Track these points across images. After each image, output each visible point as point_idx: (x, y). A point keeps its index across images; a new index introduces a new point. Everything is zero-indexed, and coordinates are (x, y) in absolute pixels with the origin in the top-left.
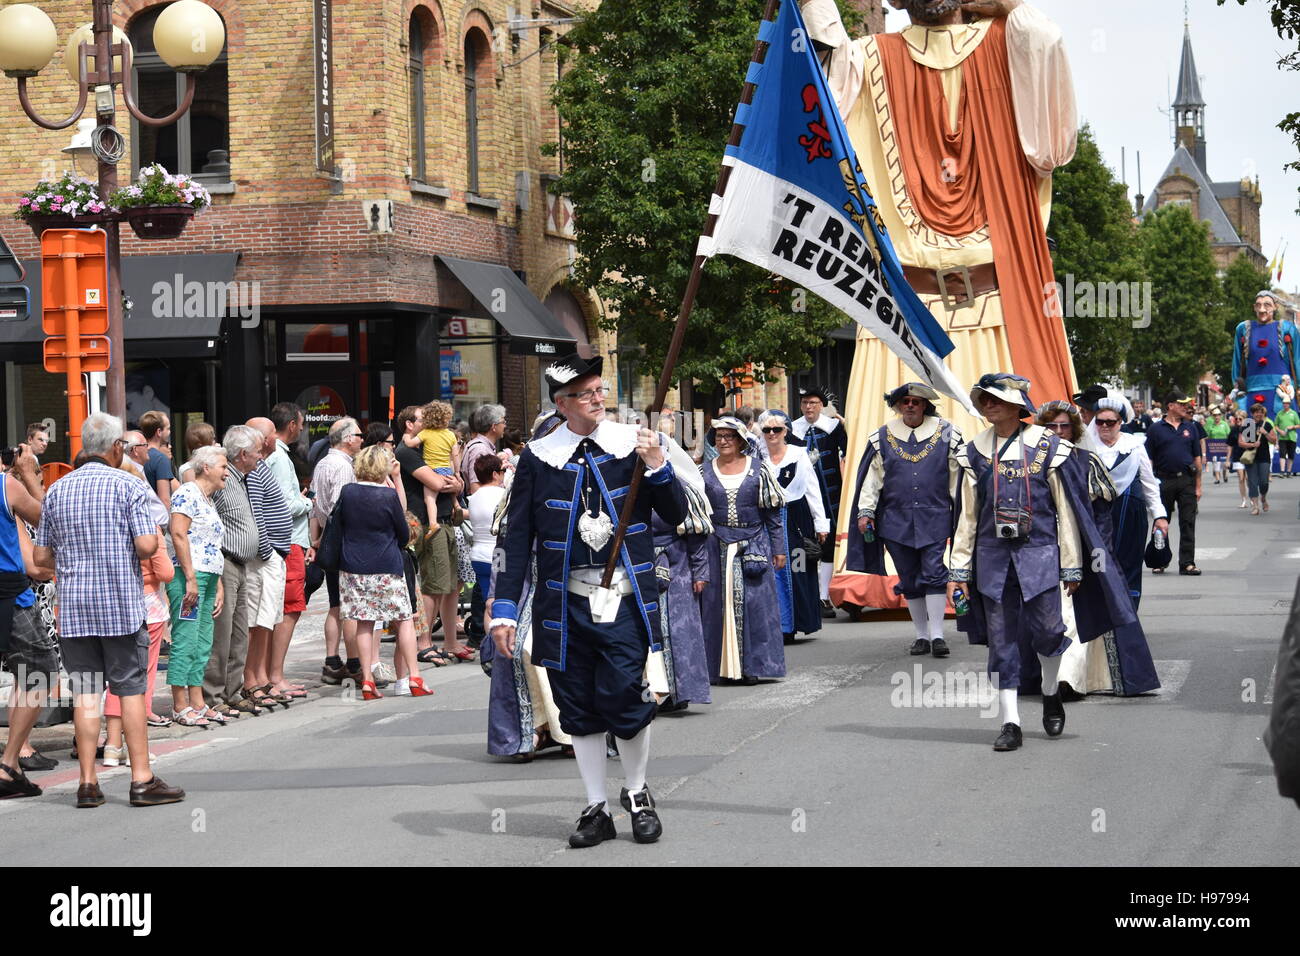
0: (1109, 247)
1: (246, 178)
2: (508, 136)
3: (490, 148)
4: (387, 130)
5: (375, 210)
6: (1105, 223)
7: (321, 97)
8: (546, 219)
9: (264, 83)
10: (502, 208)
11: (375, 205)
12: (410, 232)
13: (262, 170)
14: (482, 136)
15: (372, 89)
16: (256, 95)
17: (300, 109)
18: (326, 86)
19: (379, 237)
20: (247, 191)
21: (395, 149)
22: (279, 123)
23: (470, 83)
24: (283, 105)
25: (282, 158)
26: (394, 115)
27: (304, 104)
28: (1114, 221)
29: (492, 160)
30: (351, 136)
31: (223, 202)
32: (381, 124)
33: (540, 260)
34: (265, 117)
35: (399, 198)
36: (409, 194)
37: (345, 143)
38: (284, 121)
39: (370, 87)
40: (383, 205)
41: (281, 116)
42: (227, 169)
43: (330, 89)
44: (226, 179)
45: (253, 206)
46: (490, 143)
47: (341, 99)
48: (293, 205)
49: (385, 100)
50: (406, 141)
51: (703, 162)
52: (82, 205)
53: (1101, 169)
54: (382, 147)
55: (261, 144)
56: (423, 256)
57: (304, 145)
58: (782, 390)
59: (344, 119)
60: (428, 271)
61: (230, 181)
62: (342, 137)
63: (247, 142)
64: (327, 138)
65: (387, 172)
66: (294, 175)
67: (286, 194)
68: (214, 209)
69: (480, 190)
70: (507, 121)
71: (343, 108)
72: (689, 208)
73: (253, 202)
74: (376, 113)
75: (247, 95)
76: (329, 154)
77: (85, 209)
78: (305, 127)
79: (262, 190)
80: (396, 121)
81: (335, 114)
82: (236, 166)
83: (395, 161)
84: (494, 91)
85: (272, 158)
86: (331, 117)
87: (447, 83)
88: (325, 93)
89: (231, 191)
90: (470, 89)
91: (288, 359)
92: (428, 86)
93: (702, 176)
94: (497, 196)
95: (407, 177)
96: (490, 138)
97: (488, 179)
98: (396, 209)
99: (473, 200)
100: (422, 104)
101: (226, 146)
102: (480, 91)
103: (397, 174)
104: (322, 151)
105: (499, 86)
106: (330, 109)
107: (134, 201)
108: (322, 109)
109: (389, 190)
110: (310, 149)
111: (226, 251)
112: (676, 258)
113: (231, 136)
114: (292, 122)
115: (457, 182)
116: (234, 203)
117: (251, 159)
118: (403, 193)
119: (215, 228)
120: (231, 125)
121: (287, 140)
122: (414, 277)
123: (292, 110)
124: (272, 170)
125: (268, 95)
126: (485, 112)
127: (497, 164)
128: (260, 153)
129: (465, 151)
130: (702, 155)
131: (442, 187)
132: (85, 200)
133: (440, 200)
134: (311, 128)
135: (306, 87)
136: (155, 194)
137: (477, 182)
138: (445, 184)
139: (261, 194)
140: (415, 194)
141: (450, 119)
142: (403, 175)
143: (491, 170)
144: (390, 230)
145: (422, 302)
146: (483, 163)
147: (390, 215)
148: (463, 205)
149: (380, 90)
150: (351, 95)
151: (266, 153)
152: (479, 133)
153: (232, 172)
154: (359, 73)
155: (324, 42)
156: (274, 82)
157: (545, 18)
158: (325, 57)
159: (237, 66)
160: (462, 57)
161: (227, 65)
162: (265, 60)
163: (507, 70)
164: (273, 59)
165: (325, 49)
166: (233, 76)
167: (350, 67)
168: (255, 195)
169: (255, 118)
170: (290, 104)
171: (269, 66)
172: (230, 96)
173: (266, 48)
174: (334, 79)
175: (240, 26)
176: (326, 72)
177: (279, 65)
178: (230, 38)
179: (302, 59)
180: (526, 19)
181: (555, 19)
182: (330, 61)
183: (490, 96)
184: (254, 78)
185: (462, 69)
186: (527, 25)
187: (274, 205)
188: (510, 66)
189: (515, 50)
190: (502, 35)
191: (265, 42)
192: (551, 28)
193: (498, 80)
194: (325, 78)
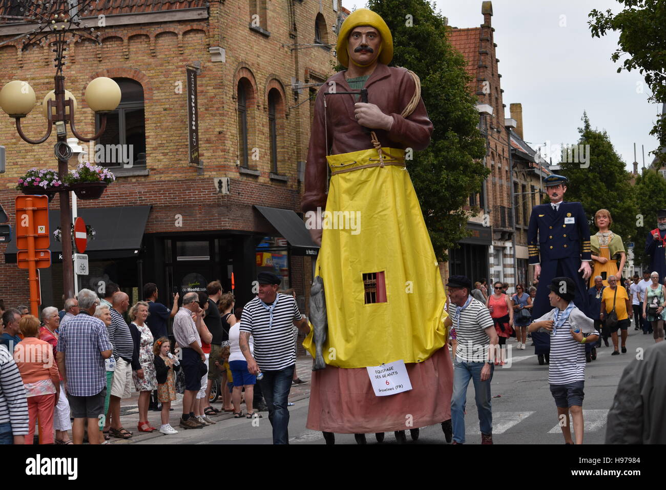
0: (618, 194)
1: (155, 167)
2: (293, 144)
3: (283, 150)
4: (226, 142)
5: (220, 183)
6: (616, 182)
7: (191, 125)
9: (162, 119)
10: (290, 180)
11: (220, 180)
12: (239, 193)
13: (163, 163)
14: (279, 144)
15: (218, 121)
16: (158, 124)
17: (182, 131)
18: (194, 119)
19: (222, 196)
20: (155, 174)
21: (230, 151)
22: (171, 138)
23: (271, 116)
24: (172, 130)
25: (173, 157)
26: (229, 134)
27: (184, 128)
28: (620, 181)
29: (284, 157)
30: (208, 145)
31: (143, 180)
32: (223, 138)
34: (164, 136)
35: (233, 177)
36: (238, 174)
37: (205, 149)
38: (174, 138)
39: (217, 120)
40: (224, 180)
41: (172, 135)
42: (145, 163)
43: (196, 121)
44: (145, 168)
45: (158, 182)
46: (283, 147)
47: (202, 126)
48: (178, 181)
49: (224, 126)
50: (236, 147)
52: (50, 183)
53: (614, 155)
54: (223, 151)
55: (161, 150)
56: (246, 206)
57: (184, 150)
58: (446, 271)
59: (204, 136)
60: (249, 213)
61: (146, 169)
62: (202, 145)
63: (155, 149)
64: (195, 146)
65: (226, 163)
66: (179, 166)
67: (175, 175)
68: (138, 183)
69: (278, 172)
70: (292, 136)
71: (203, 131)
73: (158, 179)
74: (220, 133)
75: (155, 125)
76: (196, 154)
77: (51, 184)
78: (184, 141)
79: (162, 173)
80: (231, 137)
81: (199, 134)
82: (149, 161)
83: (230, 158)
84: (285, 121)
85: (168, 157)
86: (197, 135)
87: (259, 118)
88: (194, 123)
89: (147, 174)
90: (272, 120)
91: (178, 260)
92: (249, 119)
94: (287, 174)
95: (237, 165)
96: (283, 145)
97: (282, 166)
98: (231, 182)
99: (273, 176)
100: (246, 128)
101: (145, 151)
102: (278, 121)
103: (232, 164)
104: (192, 153)
105: (287, 118)
106: (196, 131)
107: (76, 180)
108: (192, 131)
109: (227, 172)
110: (187, 152)
111: (144, 205)
113: (147, 146)
114: (178, 138)
115: (265, 167)
116: (148, 180)
117: (157, 158)
118: (235, 174)
119: (139, 193)
120: (147, 140)
121: (175, 147)
122: (241, 216)
123: (177, 132)
124: (167, 163)
125: (165, 124)
126: (280, 131)
127: (287, 158)
128: (161, 154)
129: (269, 152)
131: (257, 170)
132: (51, 180)
133: (256, 177)
134: (187, 141)
135: (185, 120)
136: (86, 176)
137: (276, 168)
138: (258, 169)
139: (162, 175)
140: (242, 174)
141: (260, 135)
142: (235, 164)
143: (283, 161)
144: (228, 193)
145: (246, 229)
146: (279, 157)
147: (228, 185)
148: (268, 179)
149: (222, 121)
150: (207, 124)
151: (165, 154)
152: (277, 142)
153: (147, 164)
154: (211, 112)
155: (193, 97)
156: (168, 118)
157: (312, 83)
158: (193, 105)
159: (149, 110)
160: (267, 103)
161: (144, 109)
162: (163, 106)
163: (292, 110)
164: (167, 106)
165: (193, 101)
166: (147, 115)
167: (206, 109)
168: (159, 176)
169: (159, 136)
170: (176, 129)
171: (165, 110)
172: (146, 126)
173: (164, 101)
174: (199, 115)
175: (151, 89)
176: (194, 112)
177: (171, 109)
178: (146, 96)
179: (182, 106)
180: (302, 83)
181: (317, 83)
182: (196, 107)
183: (283, 123)
184: (158, 116)
185: (267, 110)
186: (302, 87)
187: (169, 181)
188: (293, 108)
189: (296, 100)
190: (289, 91)
191: (163, 97)
192: (315, 88)
193: (286, 115)
194: (194, 116)
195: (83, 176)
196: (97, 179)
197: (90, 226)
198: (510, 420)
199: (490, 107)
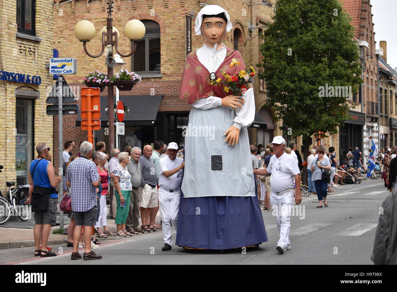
1: (165, 73)
2: (247, 61)
7: (187, 49)
8: (259, 87)
9: (171, 44)
13: (170, 71)
16: (168, 48)
17: (182, 52)
18: (189, 45)
20: (165, 77)
22: (176, 56)
23: (235, 45)
24: (176, 51)
25: (176, 67)
27: (183, 50)
31: (158, 80)
33: (257, 99)
34: (171, 55)
38: (177, 56)
41: (176, 54)
42: (160, 70)
43: (191, 46)
44: (160, 73)
45: (168, 81)
47: (194, 49)
48: (179, 81)
51: (304, 70)
55: (169, 63)
57: (183, 63)
58: (337, 139)
61: (160, 74)
63: (166, 62)
66: (180, 72)
67: (177, 78)
68: (156, 82)
72: (300, 83)
73: (167, 80)
75: (166, 48)
77: (103, 81)
78: (183, 57)
79: (170, 76)
82: (162, 69)
84: (243, 47)
85: (173, 67)
87: (228, 45)
88: (189, 47)
89: (161, 76)
90: (236, 47)
91: (178, 127)
93: (303, 74)
101: (160, 63)
102: (239, 48)
105: (245, 46)
107: (118, 79)
108: (188, 52)
111: (159, 95)
112: (296, 99)
113: (161, 60)
114: (179, 56)
116: (161, 80)
117: (167, 67)
119: (156, 87)
120: (161, 57)
121: (178, 61)
123: (179, 52)
124: (173, 71)
125: (172, 48)
128: (169, 65)
130: (304, 67)
132: (103, 79)
134: (185, 58)
135: (184, 46)
136: (124, 77)
139: (170, 78)
151: (172, 65)
153: (161, 71)
154: (199, 41)
155: (189, 32)
156: (174, 44)
157: (260, 25)
158: (189, 37)
159: (163, 39)
160: (233, 37)
161: (160, 38)
162: (172, 37)
163: (247, 41)
164: (174, 37)
165: (189, 34)
166: (162, 42)
167: (197, 40)
168: (168, 78)
169: (168, 55)
170: (179, 51)
171: (173, 39)
172: (161, 48)
173: (172, 34)
174: (192, 43)
175: (164, 27)
176: (189, 41)
177: (176, 39)
178: (161, 31)
179: (183, 37)
180: (254, 26)
181: (263, 26)
182: (191, 38)
183: (242, 49)
184: (168, 43)
185: (233, 41)
186: (254, 28)
187: (173, 81)
188: (248, 40)
189: (250, 35)
190: (246, 30)
191: (172, 32)
192: (262, 28)
193: (244, 44)
194: (189, 43)
195: (122, 77)
196: (130, 79)
197: (126, 107)
198: (366, 228)
199: (367, 43)
